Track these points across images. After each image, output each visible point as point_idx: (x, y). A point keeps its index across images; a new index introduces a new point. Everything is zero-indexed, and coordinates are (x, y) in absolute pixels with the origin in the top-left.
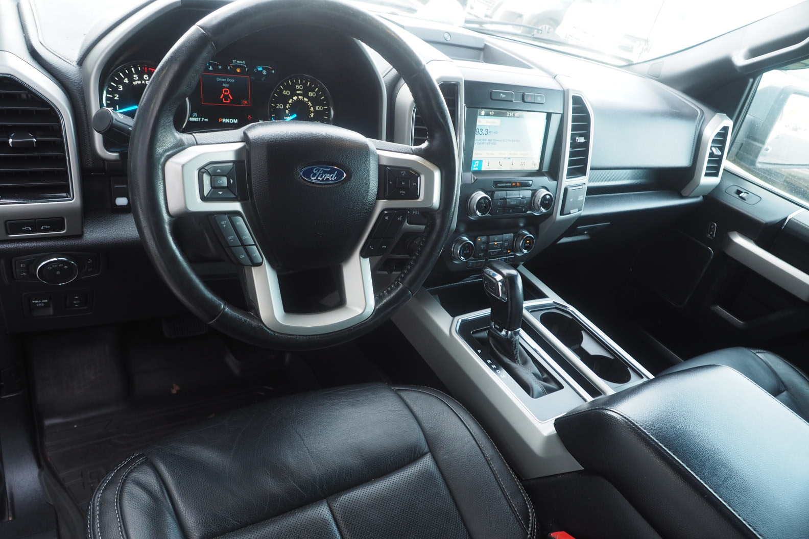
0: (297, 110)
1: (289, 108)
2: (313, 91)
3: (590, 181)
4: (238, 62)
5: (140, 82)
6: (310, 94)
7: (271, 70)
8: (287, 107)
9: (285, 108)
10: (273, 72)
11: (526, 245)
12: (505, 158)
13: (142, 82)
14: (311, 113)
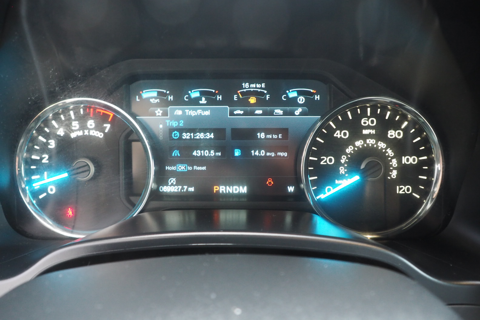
0: (363, 167)
1: (345, 162)
2: (396, 126)
4: (252, 86)
5: (80, 133)
6: (392, 134)
7: (312, 94)
8: (343, 161)
9: (338, 163)
10: (317, 97)
13: (84, 133)
14: (391, 171)
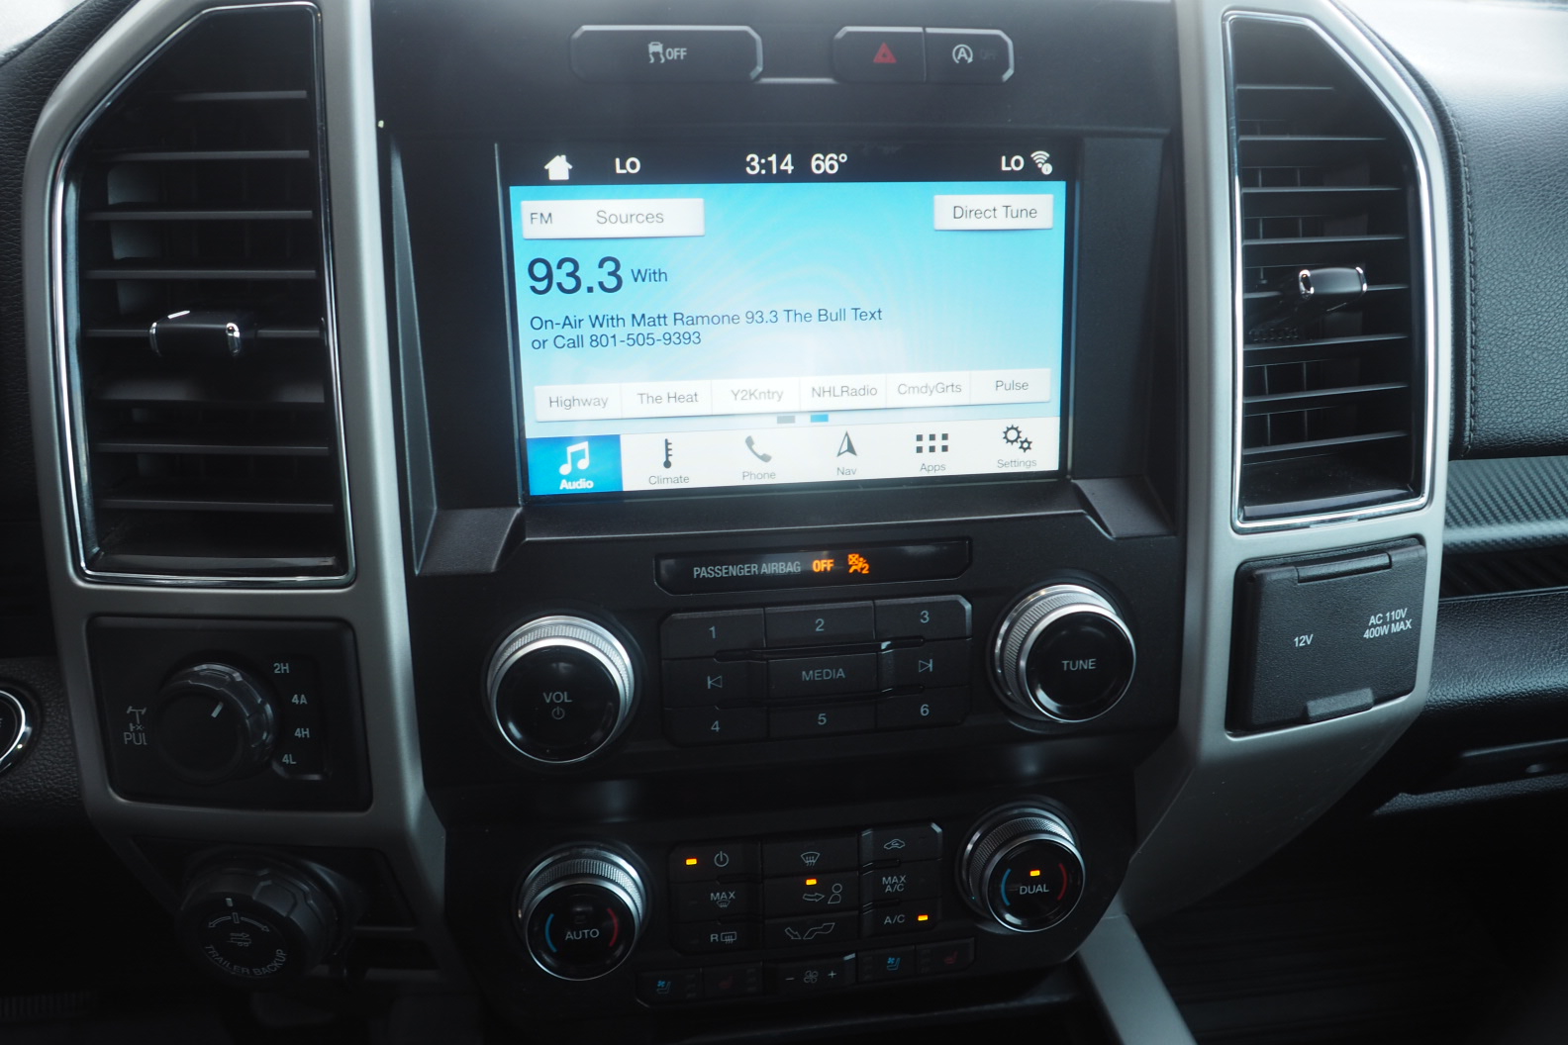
3: (1452, 519)
11: (1025, 890)
12: (786, 418)
